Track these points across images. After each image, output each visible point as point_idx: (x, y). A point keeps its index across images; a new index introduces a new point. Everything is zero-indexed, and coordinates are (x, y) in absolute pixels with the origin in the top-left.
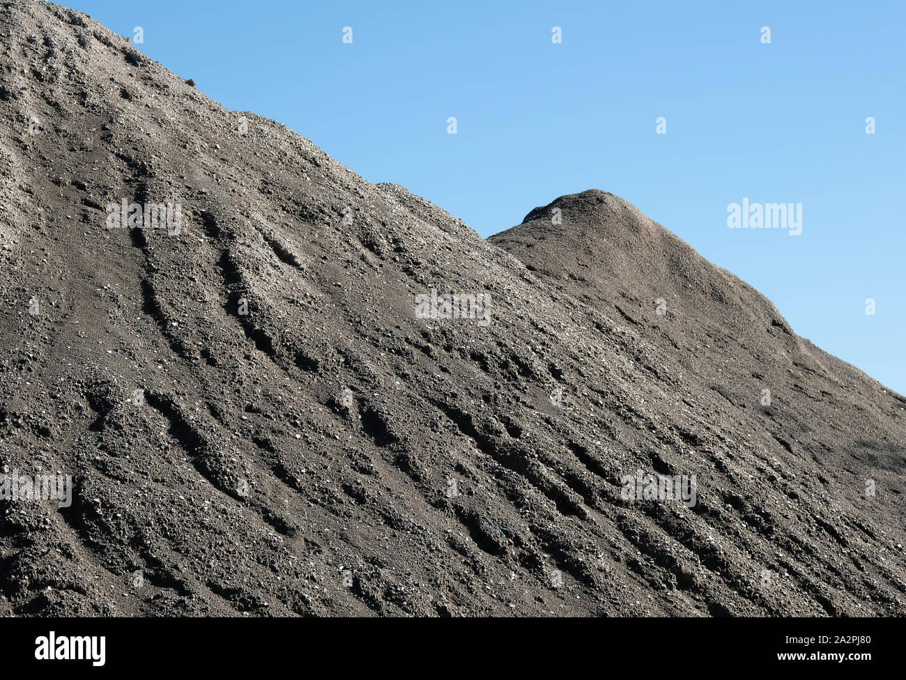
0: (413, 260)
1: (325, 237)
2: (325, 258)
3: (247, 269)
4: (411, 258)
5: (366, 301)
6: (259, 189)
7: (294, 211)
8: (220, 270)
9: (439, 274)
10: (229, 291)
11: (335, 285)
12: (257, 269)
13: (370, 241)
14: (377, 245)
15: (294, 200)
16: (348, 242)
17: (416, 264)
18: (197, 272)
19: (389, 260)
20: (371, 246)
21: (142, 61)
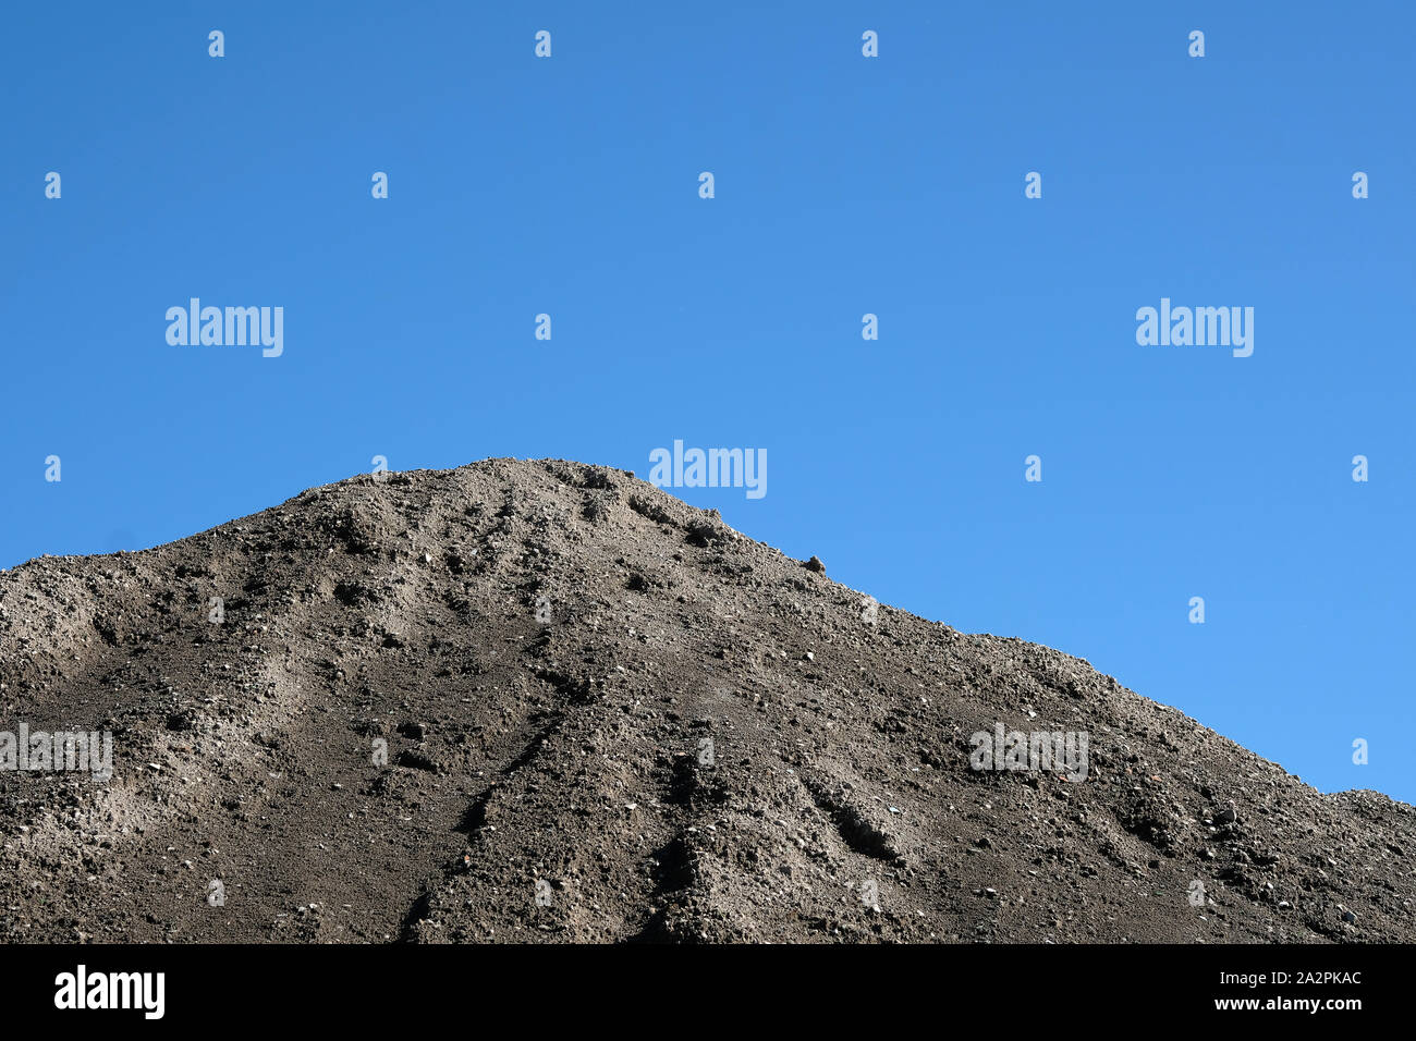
0: (1252, 854)
1: (1013, 806)
2: (983, 844)
3: (719, 856)
4: (1249, 851)
5: (1054, 924)
6: (876, 724)
7: (953, 763)
8: (653, 866)
9: (1326, 884)
10: (653, 910)
11: (980, 895)
12: (752, 857)
13: (1145, 818)
14: (1159, 826)
15: (958, 742)
16: (1077, 819)
17: (1263, 862)
18: (582, 871)
19: (1190, 857)
20: (1145, 827)
21: (716, 537)
